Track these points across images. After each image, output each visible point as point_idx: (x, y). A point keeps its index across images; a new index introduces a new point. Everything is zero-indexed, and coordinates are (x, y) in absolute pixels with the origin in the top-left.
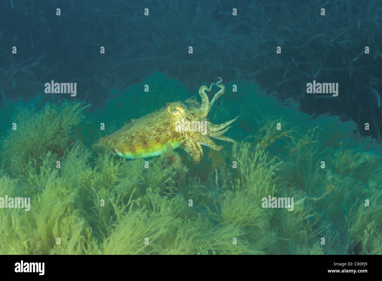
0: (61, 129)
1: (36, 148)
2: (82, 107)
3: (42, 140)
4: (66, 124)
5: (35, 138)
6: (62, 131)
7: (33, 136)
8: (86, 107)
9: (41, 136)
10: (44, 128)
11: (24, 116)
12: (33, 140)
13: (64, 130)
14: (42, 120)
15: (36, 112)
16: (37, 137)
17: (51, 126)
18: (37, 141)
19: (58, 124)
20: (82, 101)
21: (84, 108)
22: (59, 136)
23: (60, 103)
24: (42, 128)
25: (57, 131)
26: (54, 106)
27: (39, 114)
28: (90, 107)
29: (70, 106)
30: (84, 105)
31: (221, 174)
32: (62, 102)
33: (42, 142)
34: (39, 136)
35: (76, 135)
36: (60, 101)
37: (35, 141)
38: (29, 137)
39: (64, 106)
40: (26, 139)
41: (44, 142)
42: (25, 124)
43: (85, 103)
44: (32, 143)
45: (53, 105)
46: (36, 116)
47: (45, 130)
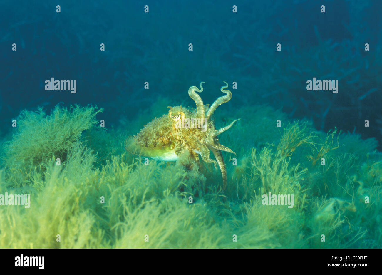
0: (72, 134)
1: (45, 154)
2: (94, 113)
3: (52, 146)
4: (77, 130)
5: (45, 144)
6: (73, 137)
7: (42, 142)
8: (98, 112)
9: (51, 142)
10: (55, 133)
11: (32, 121)
12: (42, 146)
13: (75, 136)
14: (52, 125)
15: (44, 117)
16: (47, 144)
17: (63, 131)
18: (47, 147)
19: (69, 129)
20: (94, 106)
21: (96, 113)
22: (70, 141)
23: (71, 108)
24: (52, 134)
25: (68, 137)
26: (66, 110)
27: (49, 119)
28: (102, 111)
29: (82, 112)
30: (96, 110)
31: (242, 184)
32: (74, 107)
33: (52, 148)
34: (49, 142)
35: (87, 141)
36: (72, 106)
37: (44, 147)
38: (38, 143)
39: (76, 112)
40: (34, 144)
41: (54, 148)
42: (34, 130)
43: (98, 108)
44: (41, 149)
45: (64, 109)
46: (45, 121)
47: (55, 137)
